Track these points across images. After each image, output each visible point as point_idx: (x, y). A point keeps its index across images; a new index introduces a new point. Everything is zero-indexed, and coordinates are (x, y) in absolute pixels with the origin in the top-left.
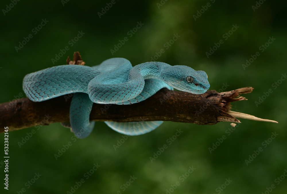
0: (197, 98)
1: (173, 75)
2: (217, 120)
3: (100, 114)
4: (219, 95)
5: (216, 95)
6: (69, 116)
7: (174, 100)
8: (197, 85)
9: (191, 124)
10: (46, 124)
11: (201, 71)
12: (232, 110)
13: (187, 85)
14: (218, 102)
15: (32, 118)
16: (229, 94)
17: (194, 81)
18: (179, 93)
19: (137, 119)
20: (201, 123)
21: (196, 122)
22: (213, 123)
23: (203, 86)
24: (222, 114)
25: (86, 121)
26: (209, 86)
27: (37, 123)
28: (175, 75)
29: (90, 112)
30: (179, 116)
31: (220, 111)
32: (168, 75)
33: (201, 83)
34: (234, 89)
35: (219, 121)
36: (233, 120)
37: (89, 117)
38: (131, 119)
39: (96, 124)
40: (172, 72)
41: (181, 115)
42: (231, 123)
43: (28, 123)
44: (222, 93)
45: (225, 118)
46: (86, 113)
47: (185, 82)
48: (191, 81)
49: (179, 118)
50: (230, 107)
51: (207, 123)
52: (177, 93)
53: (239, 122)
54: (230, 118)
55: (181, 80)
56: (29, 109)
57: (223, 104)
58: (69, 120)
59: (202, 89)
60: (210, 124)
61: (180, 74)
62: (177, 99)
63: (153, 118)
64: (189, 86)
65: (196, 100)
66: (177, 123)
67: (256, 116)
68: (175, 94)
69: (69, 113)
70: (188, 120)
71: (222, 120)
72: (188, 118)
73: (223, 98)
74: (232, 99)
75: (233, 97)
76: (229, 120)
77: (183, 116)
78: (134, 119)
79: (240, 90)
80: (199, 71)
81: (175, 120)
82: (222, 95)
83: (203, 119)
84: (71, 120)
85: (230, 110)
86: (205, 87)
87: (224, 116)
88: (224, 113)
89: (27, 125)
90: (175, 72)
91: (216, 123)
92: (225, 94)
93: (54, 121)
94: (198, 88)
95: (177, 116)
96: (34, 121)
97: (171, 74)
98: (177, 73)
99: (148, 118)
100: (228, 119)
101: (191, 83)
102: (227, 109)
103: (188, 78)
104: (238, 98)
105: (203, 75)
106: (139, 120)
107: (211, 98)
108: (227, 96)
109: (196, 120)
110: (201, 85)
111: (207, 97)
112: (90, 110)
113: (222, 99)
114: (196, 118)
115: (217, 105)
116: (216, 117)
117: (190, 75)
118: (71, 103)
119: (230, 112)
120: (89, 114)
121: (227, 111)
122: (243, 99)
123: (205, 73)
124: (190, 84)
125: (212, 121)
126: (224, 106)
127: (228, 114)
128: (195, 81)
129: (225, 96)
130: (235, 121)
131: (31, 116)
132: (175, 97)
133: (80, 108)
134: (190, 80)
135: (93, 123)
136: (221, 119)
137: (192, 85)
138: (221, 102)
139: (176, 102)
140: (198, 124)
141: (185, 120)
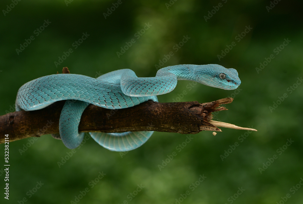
0: (180, 109)
1: (207, 72)
2: (199, 129)
3: (88, 126)
4: (201, 106)
5: (198, 105)
6: (59, 128)
7: (158, 111)
8: (229, 81)
9: (174, 133)
10: (38, 136)
11: (232, 69)
12: (213, 120)
13: (220, 81)
14: (200, 112)
15: (24, 130)
16: (211, 105)
17: (226, 78)
18: (163, 105)
19: (124, 129)
20: (185, 132)
21: (180, 131)
22: (196, 132)
23: (235, 82)
24: (204, 123)
25: (74, 132)
26: (240, 82)
27: (28, 135)
28: (209, 73)
29: (79, 124)
30: (164, 126)
31: (202, 121)
32: (202, 72)
33: (233, 79)
34: (215, 100)
35: (202, 130)
36: (215, 129)
37: (77, 129)
38: (118, 130)
39: (85, 135)
40: (205, 70)
41: (165, 125)
42: (213, 131)
43: (20, 135)
44: (204, 104)
45: (207, 128)
46: (75, 124)
47: (218, 78)
48: (224, 77)
49: (163, 128)
50: (211, 117)
51: (190, 132)
52: (161, 104)
53: (221, 130)
54: (212, 128)
55: (214, 77)
56: (21, 122)
57: (204, 114)
58: (59, 131)
59: (234, 85)
60: (193, 133)
61: (213, 71)
62: (162, 110)
63: (139, 129)
64: (222, 82)
65: (179, 111)
66: (162, 132)
67: (236, 125)
68: (159, 105)
69: (58, 125)
70: (171, 129)
71: (204, 130)
72: (172, 128)
73: (205, 108)
74: (213, 109)
75: (214, 108)
76: (211, 129)
77: (167, 126)
78: (121, 129)
79: (220, 101)
80: (230, 69)
81: (160, 130)
82: (204, 106)
83: (186, 129)
84: (60, 131)
85: (211, 120)
86: (237, 83)
87: (206, 125)
88: (206, 123)
89: (19, 137)
90: (208, 70)
91: (199, 132)
92: (206, 105)
93: (45, 133)
94: (230, 84)
95: (162, 126)
96: (26, 133)
97: (205, 72)
98: (211, 71)
99: (134, 128)
100: (209, 128)
101: (224, 79)
102: (209, 119)
103: (220, 75)
104: (220, 108)
105: (234, 72)
106: (125, 131)
107: (194, 108)
108: (209, 106)
109: (179, 129)
110: (233, 81)
111: (189, 108)
112: (79, 122)
113: (204, 110)
114: (180, 128)
115: (199, 115)
116: (199, 126)
117: (223, 72)
118: (60, 116)
119: (211, 121)
120: (78, 125)
121: (209, 121)
122: (224, 109)
123: (235, 71)
124: (222, 80)
125: (195, 130)
126: (205, 116)
127: (209, 123)
128: (228, 77)
129: (206, 106)
130: (217, 130)
131: (23, 129)
132: (159, 108)
133: (69, 120)
134: (222, 76)
135: (83, 134)
136: (203, 128)
137: (224, 81)
138: (202, 112)
139: (160, 113)
140: (181, 133)
141: (169, 130)
